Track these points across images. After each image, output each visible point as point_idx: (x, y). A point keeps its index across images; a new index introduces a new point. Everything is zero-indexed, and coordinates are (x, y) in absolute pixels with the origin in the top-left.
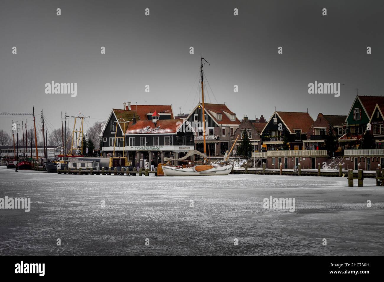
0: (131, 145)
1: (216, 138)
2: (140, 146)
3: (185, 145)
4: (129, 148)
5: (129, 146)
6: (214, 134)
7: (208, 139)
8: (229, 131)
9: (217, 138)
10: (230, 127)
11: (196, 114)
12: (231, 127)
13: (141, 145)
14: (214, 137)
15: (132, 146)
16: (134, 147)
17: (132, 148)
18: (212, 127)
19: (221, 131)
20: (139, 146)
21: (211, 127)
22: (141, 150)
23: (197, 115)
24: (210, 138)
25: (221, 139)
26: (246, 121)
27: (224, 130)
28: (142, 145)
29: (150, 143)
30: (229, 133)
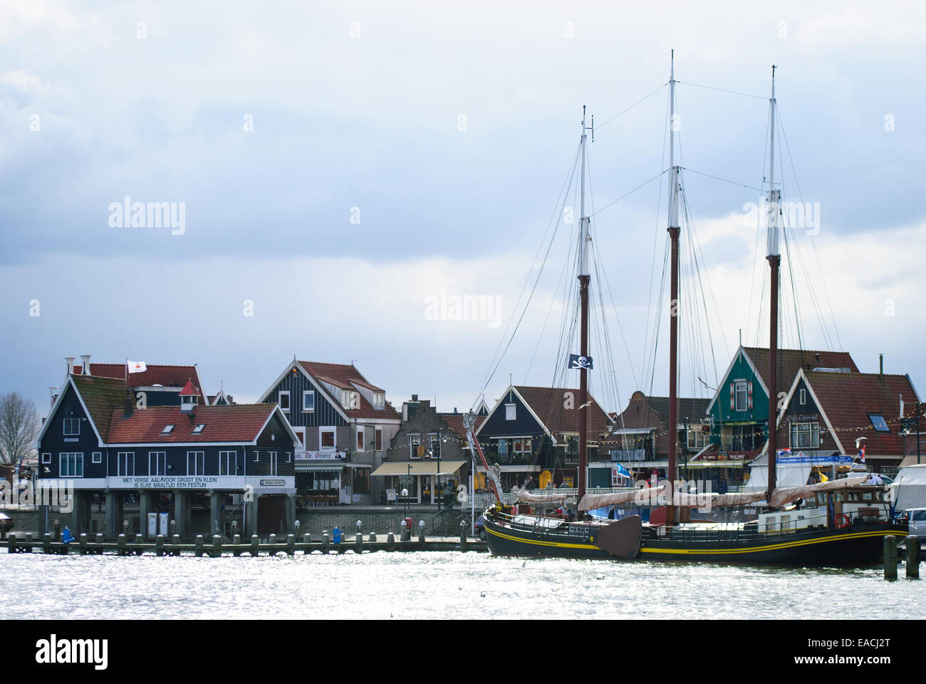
0: (122, 474)
1: (340, 457)
2: (150, 478)
3: (274, 474)
4: (116, 482)
5: (116, 475)
6: (335, 445)
7: (320, 459)
8: (372, 437)
9: (343, 455)
10: (374, 427)
11: (285, 390)
12: (378, 428)
13: (153, 473)
14: (335, 454)
15: (126, 477)
16: (133, 480)
17: (126, 480)
18: (330, 425)
19: (354, 437)
20: (146, 477)
21: (327, 425)
22: (152, 486)
23: (287, 393)
24: (324, 456)
25: (354, 459)
26: (424, 411)
27: (360, 434)
28: (155, 474)
29: (178, 469)
30: (373, 443)
